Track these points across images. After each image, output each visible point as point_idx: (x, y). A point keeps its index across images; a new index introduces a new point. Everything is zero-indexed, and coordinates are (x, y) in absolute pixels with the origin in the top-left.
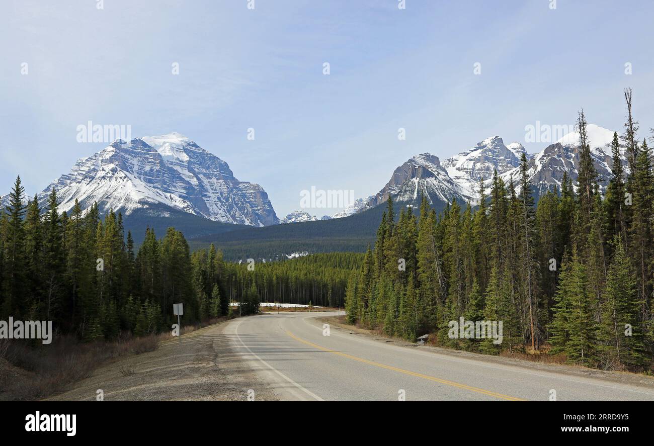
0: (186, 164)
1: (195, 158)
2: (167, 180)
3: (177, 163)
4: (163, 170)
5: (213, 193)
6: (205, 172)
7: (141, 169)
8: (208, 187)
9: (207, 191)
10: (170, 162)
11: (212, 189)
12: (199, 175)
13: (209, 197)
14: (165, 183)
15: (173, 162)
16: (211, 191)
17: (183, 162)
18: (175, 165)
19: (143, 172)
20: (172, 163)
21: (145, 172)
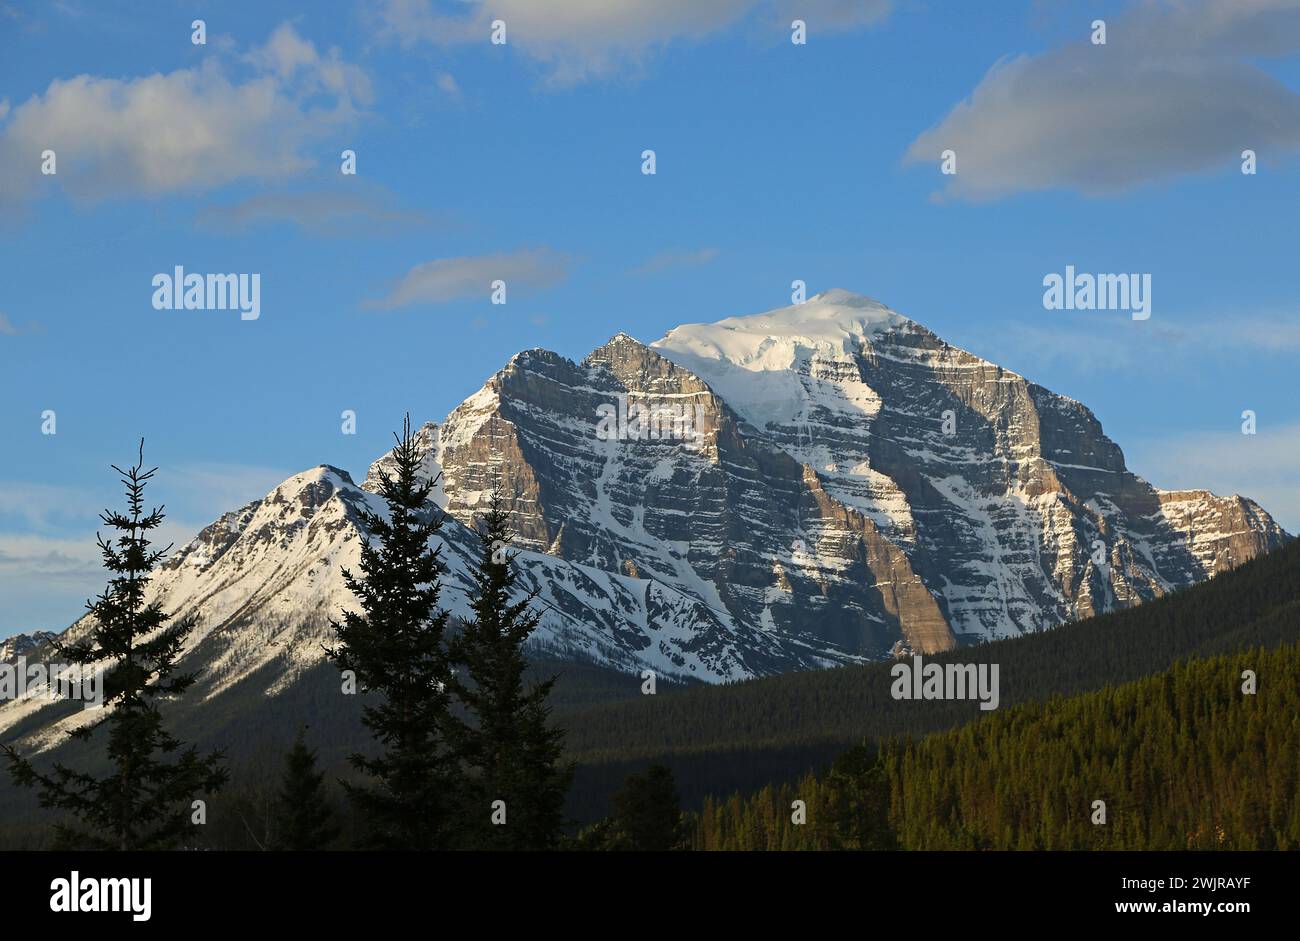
0: (861, 431)
1: (925, 401)
2: (750, 516)
3: (816, 431)
4: (737, 472)
5: (1006, 560)
6: (972, 459)
7: (634, 478)
8: (987, 533)
9: (975, 550)
10: (784, 429)
11: (1002, 540)
12: (933, 481)
13: (985, 580)
14: (738, 531)
15: (795, 430)
16: (998, 551)
17: (849, 424)
18: (806, 441)
19: (644, 488)
20: (790, 435)
21: (650, 487)
